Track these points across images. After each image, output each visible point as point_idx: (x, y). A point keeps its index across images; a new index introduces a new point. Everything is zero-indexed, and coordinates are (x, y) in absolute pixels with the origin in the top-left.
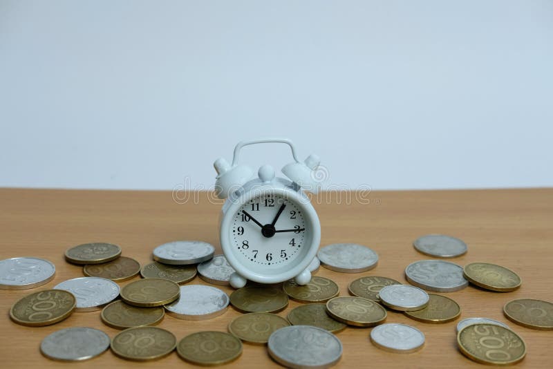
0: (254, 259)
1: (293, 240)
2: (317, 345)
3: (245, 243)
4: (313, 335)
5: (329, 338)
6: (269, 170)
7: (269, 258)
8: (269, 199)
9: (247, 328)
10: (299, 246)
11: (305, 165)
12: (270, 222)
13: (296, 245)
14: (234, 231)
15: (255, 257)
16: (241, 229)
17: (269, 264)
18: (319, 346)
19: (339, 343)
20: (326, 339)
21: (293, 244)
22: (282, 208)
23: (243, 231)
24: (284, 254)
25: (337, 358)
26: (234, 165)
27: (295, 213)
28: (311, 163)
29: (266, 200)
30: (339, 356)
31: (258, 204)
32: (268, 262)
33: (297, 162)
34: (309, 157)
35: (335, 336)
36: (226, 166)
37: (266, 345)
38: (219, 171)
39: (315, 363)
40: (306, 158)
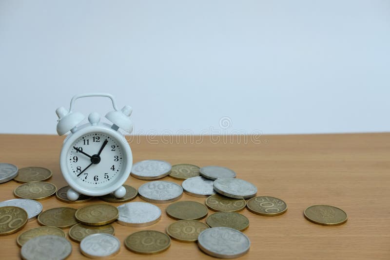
0: (85, 180)
1: (113, 166)
2: (232, 241)
3: (79, 168)
4: (229, 233)
5: (240, 235)
6: (96, 116)
7: (96, 179)
8: (96, 136)
9: (179, 230)
10: (118, 171)
11: (121, 112)
12: (96, 153)
13: (116, 170)
14: (71, 160)
15: (86, 178)
16: (75, 158)
17: (96, 183)
18: (234, 241)
19: (247, 239)
20: (238, 236)
21: (114, 169)
22: (105, 143)
23: (77, 159)
24: (107, 176)
25: (246, 249)
26: (71, 112)
27: (114, 146)
28: (126, 111)
29: (94, 138)
30: (248, 248)
31: (88, 140)
32: (95, 182)
33: (116, 110)
34: (124, 107)
35: (243, 234)
36: (64, 112)
37: (197, 242)
38: (60, 116)
39: (233, 253)
40: (122, 108)
